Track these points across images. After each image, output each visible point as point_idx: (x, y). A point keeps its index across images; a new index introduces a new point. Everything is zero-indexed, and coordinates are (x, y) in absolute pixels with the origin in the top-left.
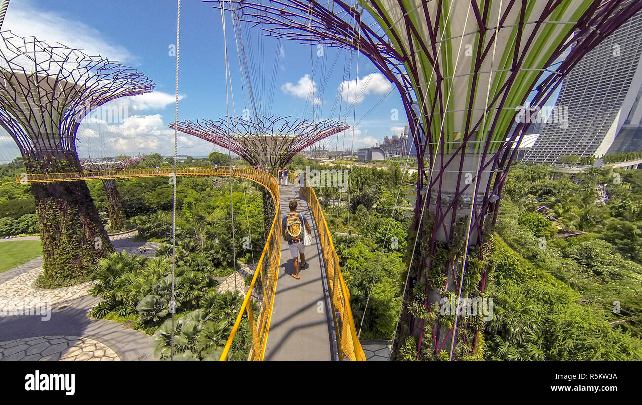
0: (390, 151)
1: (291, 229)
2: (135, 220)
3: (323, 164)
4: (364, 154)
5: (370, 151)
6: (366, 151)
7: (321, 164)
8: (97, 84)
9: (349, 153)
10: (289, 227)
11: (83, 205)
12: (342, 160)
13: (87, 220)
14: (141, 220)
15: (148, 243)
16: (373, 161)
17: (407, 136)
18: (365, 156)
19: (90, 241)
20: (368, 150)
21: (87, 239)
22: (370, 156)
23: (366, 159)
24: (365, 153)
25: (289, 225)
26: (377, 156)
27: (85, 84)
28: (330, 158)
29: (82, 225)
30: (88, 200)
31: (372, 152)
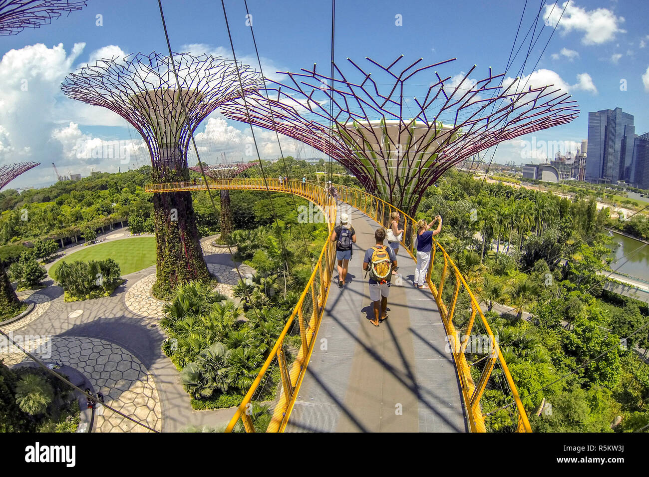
0: (564, 172)
1: (378, 267)
2: (235, 235)
3: (478, 178)
4: (532, 172)
5: (540, 168)
6: (535, 168)
7: (475, 178)
8: (207, 86)
9: (512, 167)
10: (375, 265)
11: (183, 217)
12: (502, 175)
13: (184, 235)
14: (241, 236)
15: (243, 265)
16: (543, 183)
17: (585, 155)
18: (533, 174)
19: (185, 258)
20: (537, 167)
21: (183, 255)
22: (539, 175)
23: (534, 178)
24: (533, 170)
25: (376, 263)
26: (548, 176)
27: (197, 87)
28: (487, 171)
29: (180, 239)
30: (188, 212)
31: (542, 170)
